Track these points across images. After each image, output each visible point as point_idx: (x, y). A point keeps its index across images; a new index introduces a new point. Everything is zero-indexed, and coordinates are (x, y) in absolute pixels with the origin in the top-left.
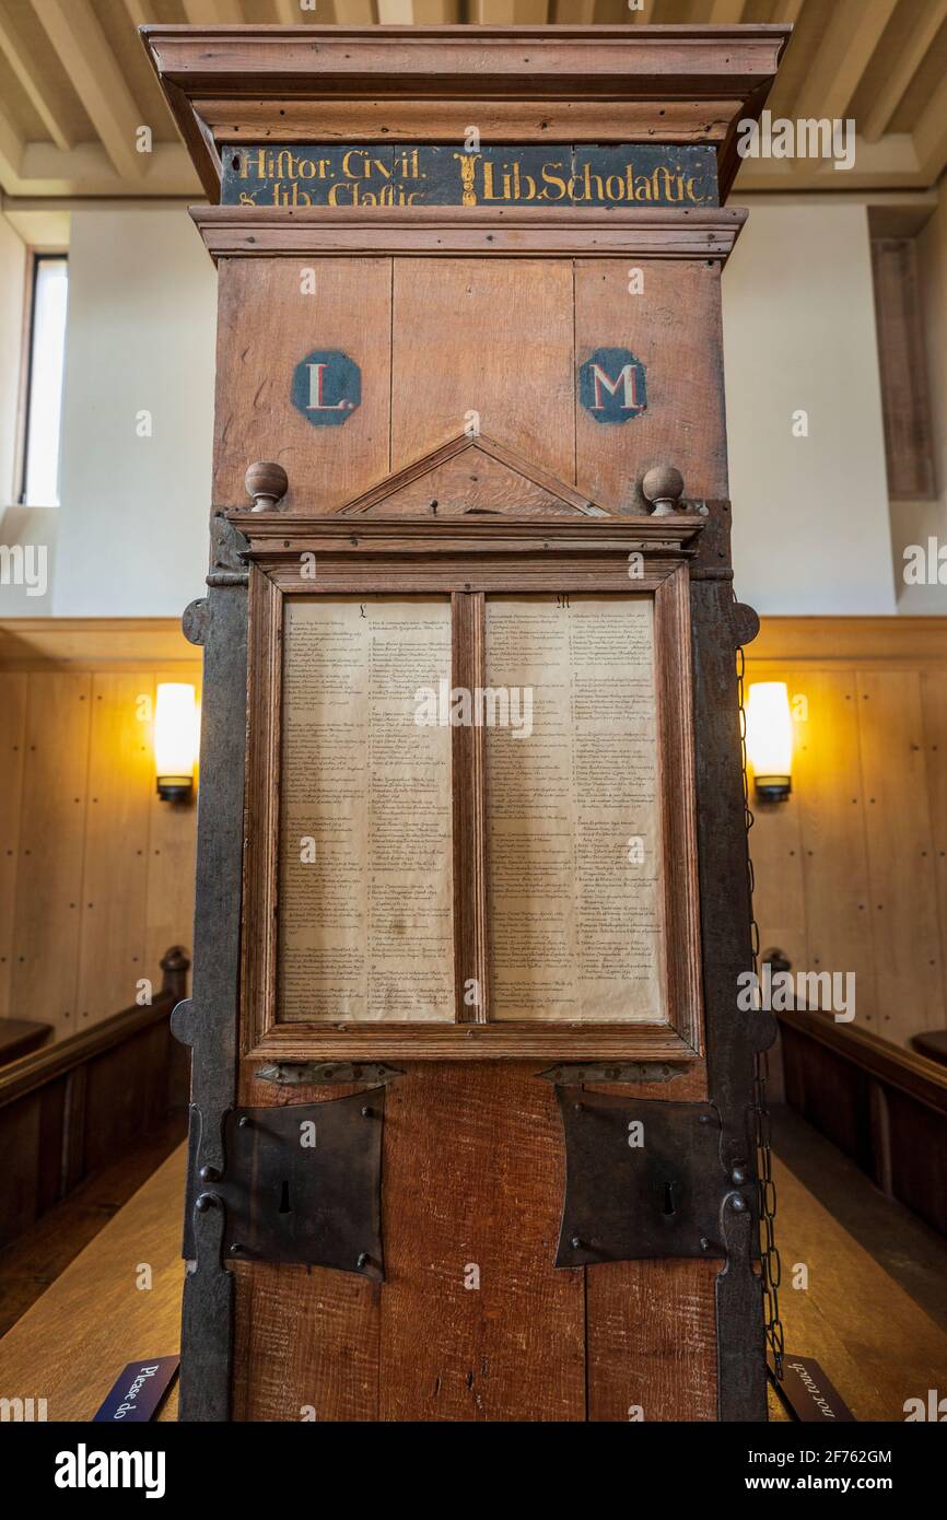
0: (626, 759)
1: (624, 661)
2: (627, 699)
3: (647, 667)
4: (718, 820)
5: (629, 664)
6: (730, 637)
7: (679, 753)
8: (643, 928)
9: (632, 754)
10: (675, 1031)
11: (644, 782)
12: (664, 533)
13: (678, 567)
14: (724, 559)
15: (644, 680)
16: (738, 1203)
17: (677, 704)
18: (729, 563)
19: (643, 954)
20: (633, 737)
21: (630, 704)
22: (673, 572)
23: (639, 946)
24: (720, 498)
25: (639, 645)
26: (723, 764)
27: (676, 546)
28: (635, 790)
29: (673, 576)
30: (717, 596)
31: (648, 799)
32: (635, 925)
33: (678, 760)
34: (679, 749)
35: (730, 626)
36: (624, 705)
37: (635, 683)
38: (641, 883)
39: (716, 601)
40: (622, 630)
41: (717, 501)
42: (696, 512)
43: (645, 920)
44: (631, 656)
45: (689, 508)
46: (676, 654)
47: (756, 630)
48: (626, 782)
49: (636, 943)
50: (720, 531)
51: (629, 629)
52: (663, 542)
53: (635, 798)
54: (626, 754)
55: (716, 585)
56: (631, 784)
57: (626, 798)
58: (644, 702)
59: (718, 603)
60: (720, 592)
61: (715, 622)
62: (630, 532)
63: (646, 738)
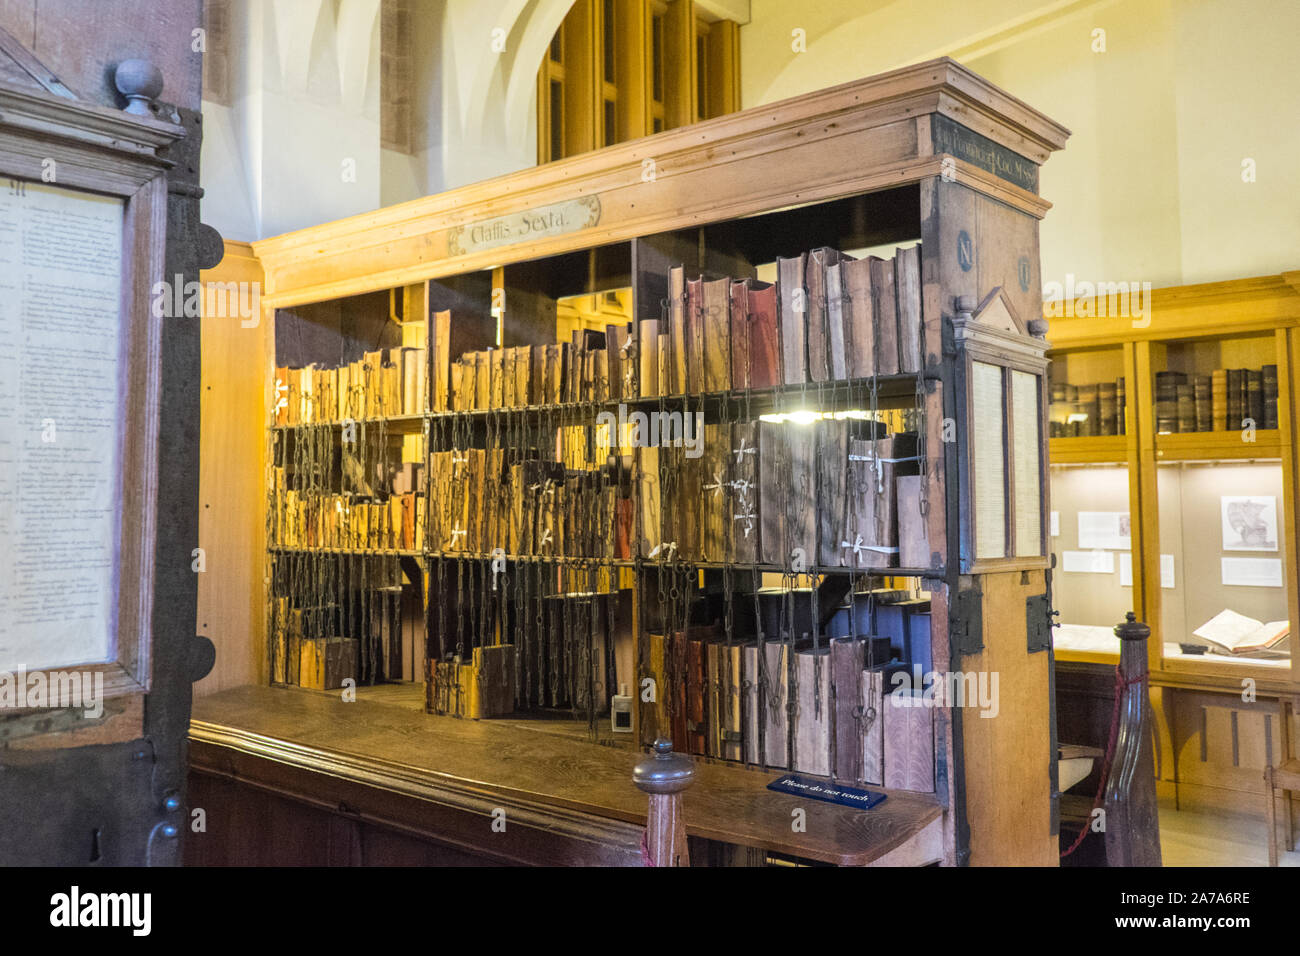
0: (83, 379)
1: (87, 269)
2: (88, 312)
3: (112, 279)
4: (174, 449)
5: (92, 272)
6: (195, 259)
7: (145, 377)
8: (91, 563)
9: (91, 373)
10: (122, 667)
11: (102, 405)
12: (141, 135)
13: (156, 176)
14: (194, 176)
15: (109, 293)
16: (170, 830)
17: (145, 324)
18: (197, 181)
19: (90, 592)
20: (92, 355)
21: (92, 318)
22: (151, 180)
23: (85, 583)
24: (192, 109)
25: (105, 254)
26: (182, 390)
27: (150, 151)
28: (92, 413)
29: (149, 184)
30: (185, 214)
31: (105, 423)
32: (83, 560)
33: (143, 384)
34: (145, 372)
35: (196, 248)
36: (85, 318)
37: (97, 295)
38: (92, 514)
39: (183, 218)
40: (86, 233)
41: (189, 110)
42: (167, 118)
43: (94, 554)
44: (94, 264)
45: (161, 111)
46: (148, 269)
47: (219, 257)
48: (83, 404)
49: (83, 579)
50: (192, 144)
51: (96, 234)
52: (137, 144)
53: (91, 422)
54: (84, 373)
55: (186, 201)
56: (87, 406)
57: (81, 422)
58: (107, 317)
59: (185, 221)
60: (187, 209)
61: (181, 241)
62: (105, 125)
63: (107, 357)
